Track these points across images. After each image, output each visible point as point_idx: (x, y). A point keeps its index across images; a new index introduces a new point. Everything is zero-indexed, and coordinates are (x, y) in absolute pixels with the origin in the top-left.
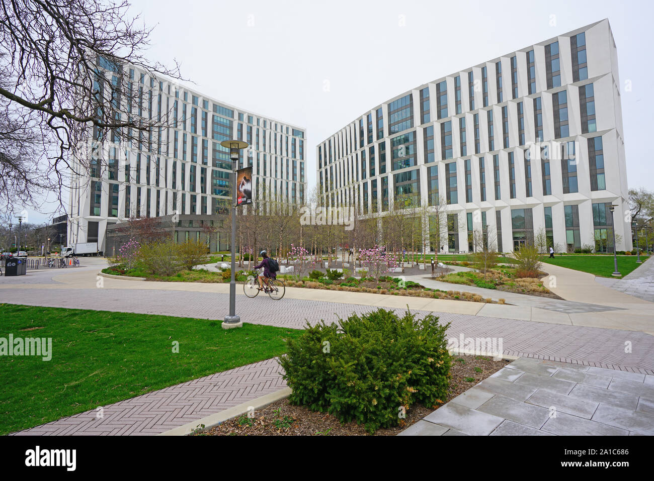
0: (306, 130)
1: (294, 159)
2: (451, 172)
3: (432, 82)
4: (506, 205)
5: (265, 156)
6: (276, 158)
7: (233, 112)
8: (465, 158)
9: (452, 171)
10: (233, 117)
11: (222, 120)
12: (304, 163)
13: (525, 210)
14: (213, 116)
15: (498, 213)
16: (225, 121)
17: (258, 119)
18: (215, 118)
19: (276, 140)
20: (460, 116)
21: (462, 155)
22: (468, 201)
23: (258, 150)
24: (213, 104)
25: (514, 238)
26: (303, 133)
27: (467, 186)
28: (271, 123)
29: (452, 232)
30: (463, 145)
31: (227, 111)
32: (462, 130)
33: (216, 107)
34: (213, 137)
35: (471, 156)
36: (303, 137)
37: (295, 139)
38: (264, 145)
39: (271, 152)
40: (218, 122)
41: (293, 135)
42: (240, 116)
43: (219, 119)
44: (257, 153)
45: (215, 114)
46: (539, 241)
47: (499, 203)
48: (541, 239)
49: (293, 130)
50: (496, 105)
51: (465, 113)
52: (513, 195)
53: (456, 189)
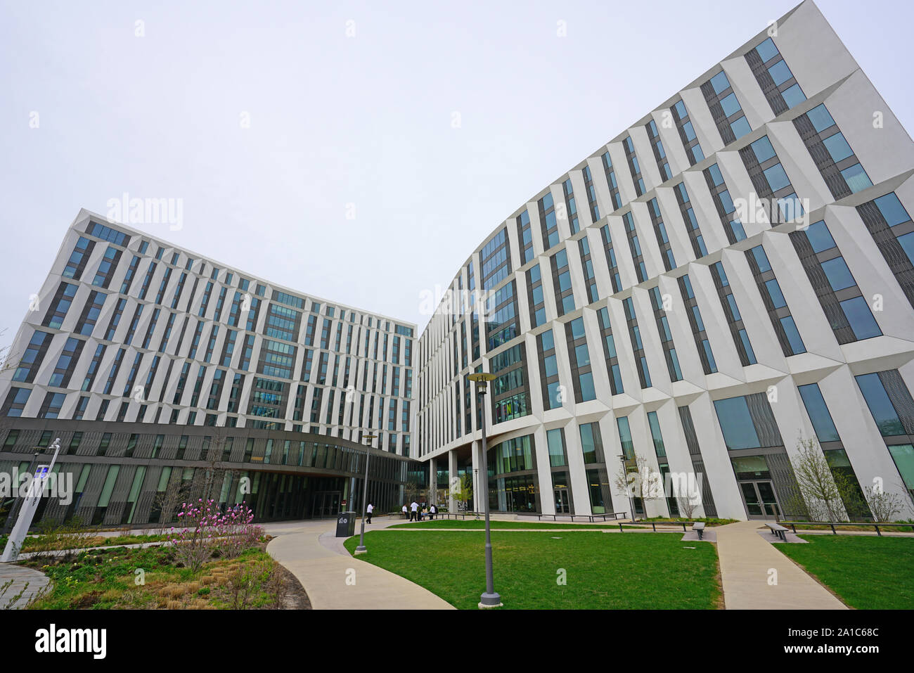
0: (417, 325)
1: (396, 365)
2: (575, 338)
3: (531, 200)
4: (698, 390)
5: (348, 360)
6: (366, 363)
7: (304, 301)
8: (597, 305)
9: (577, 335)
10: (303, 307)
11: (284, 311)
12: (411, 371)
13: (750, 399)
14: (270, 305)
15: (684, 413)
16: (289, 312)
17: (342, 311)
18: (274, 308)
19: (368, 338)
20: (578, 236)
21: (591, 301)
22: (614, 392)
23: (338, 351)
24: (274, 291)
25: (740, 477)
26: (412, 330)
27: (608, 360)
28: (362, 317)
29: (593, 466)
30: (590, 283)
31: (295, 300)
32: (585, 258)
33: (277, 294)
34: (265, 333)
35: (607, 299)
36: (412, 336)
37: (399, 339)
38: (349, 345)
39: (359, 355)
40: (278, 313)
41: (396, 332)
42: (315, 306)
43: (279, 309)
44: (336, 356)
45: (273, 302)
46: (811, 481)
47: (681, 389)
48: (817, 474)
49: (396, 326)
50: (635, 201)
51: (585, 231)
52: (708, 366)
53: (588, 369)
